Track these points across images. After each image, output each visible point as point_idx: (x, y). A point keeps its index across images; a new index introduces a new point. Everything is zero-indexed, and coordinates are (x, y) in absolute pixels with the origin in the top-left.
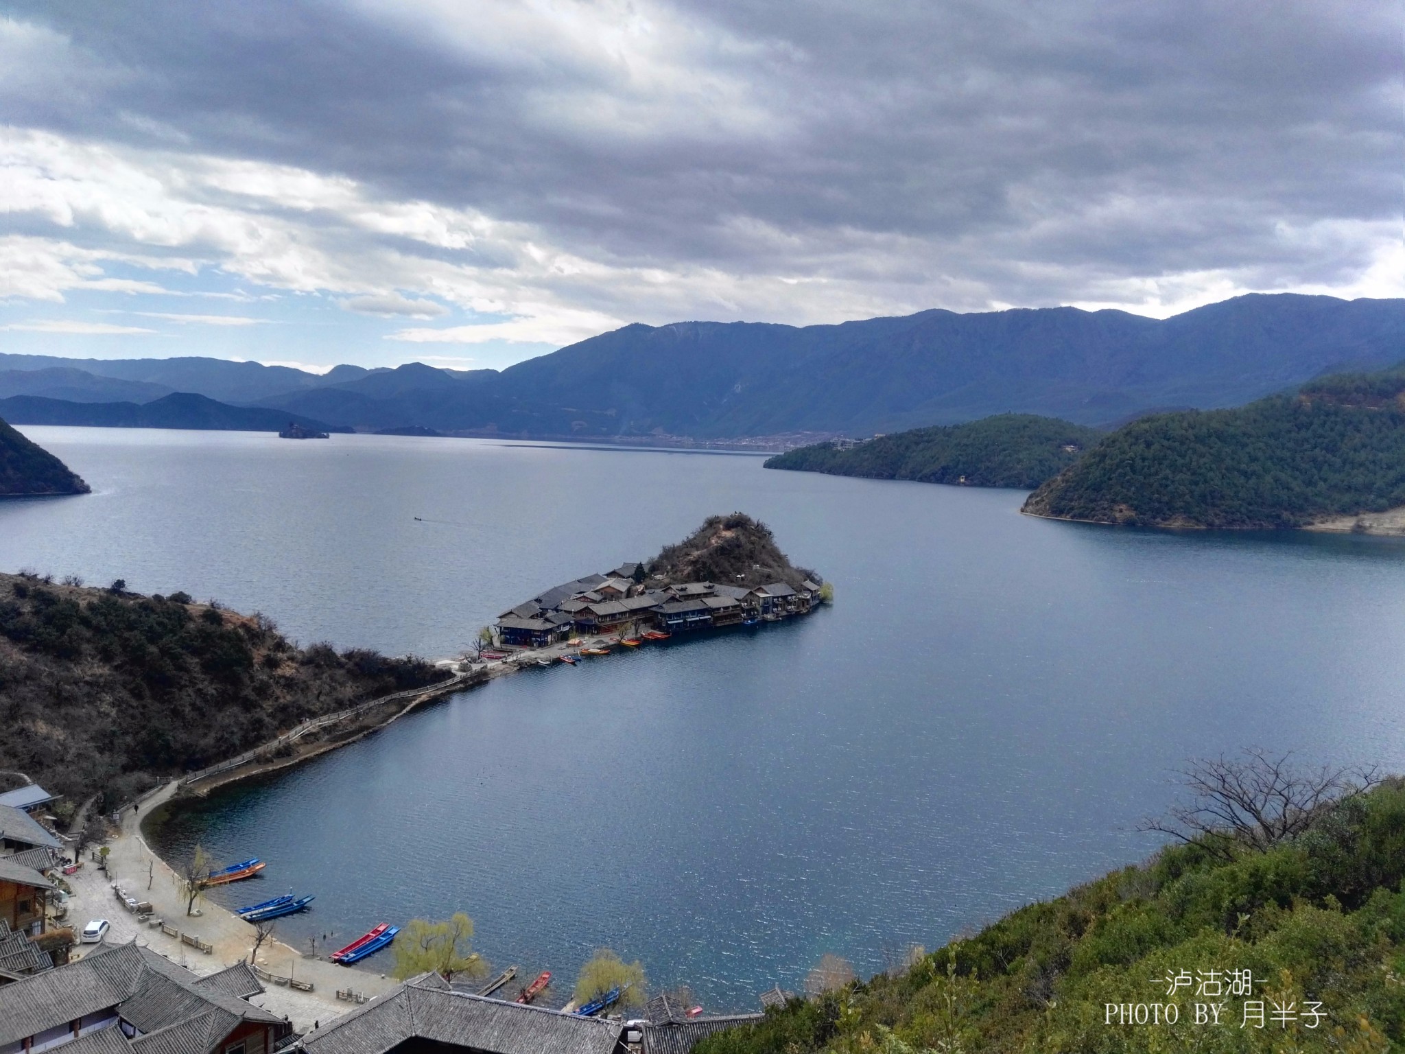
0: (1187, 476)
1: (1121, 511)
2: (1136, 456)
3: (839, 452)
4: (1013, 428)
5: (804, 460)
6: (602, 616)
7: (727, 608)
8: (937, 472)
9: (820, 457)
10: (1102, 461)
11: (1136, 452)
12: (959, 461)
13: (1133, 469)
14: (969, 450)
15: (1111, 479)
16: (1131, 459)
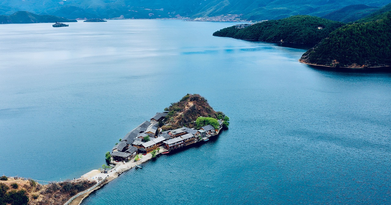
0: (358, 49)
1: (334, 62)
2: (340, 41)
3: (239, 29)
4: (300, 21)
5: (227, 33)
6: (147, 148)
7: (190, 138)
8: (273, 38)
9: (233, 31)
10: (328, 43)
11: (340, 40)
12: (280, 34)
13: (339, 46)
14: (284, 30)
15: (331, 50)
16: (339, 43)
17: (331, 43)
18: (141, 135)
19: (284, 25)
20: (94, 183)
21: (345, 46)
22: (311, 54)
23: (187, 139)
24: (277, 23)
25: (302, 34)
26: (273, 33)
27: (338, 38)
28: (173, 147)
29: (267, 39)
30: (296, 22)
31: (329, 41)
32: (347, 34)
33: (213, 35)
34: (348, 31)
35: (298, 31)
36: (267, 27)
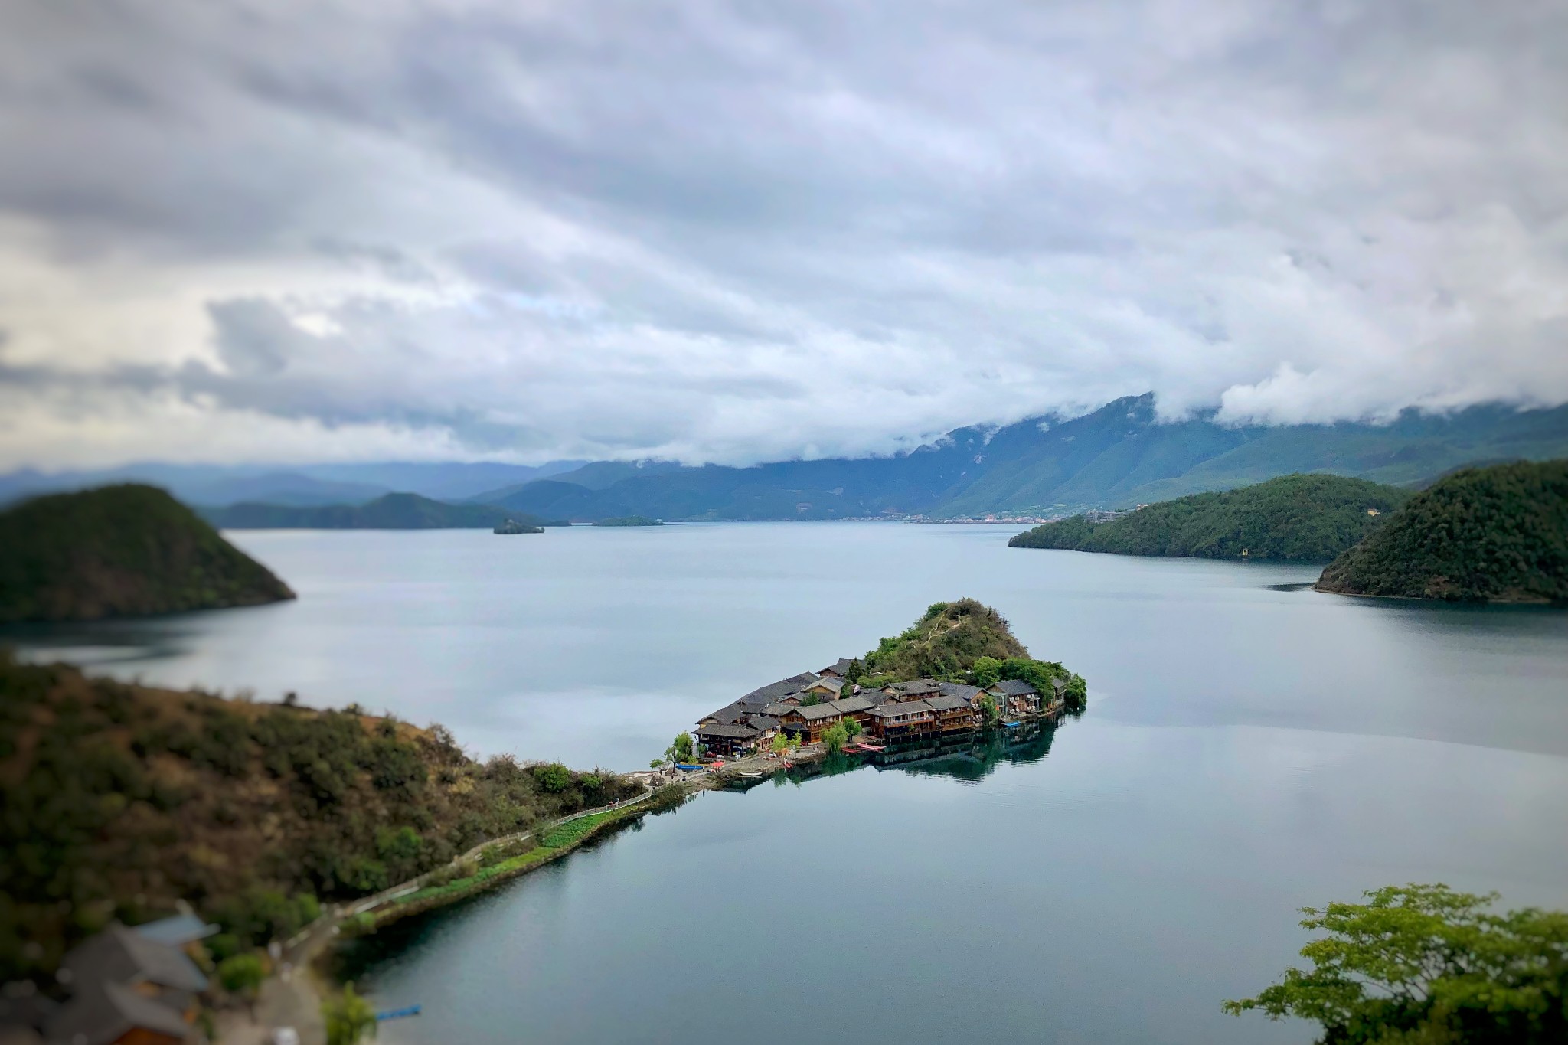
0: (1519, 539)
1: (1438, 584)
2: (1452, 518)
3: (1097, 525)
4: (1303, 491)
5: (1055, 538)
6: (811, 721)
7: (954, 709)
8: (1214, 545)
9: (1075, 532)
10: (1410, 525)
11: (1452, 513)
12: (1240, 531)
13: (1450, 533)
14: (1252, 518)
15: (1423, 546)
16: (1446, 522)
17: (1420, 523)
18: (790, 697)
19: (1249, 502)
20: (636, 789)
21: (1470, 530)
22: (1351, 563)
23: (945, 711)
24: (1226, 501)
25: (1313, 529)
26: (1214, 529)
27: (1443, 507)
28: (901, 729)
29: (1194, 549)
30: (1290, 493)
31: (1413, 520)
32: (1471, 495)
33: (1009, 546)
34: (1474, 485)
35: (1300, 522)
36: (1193, 514)
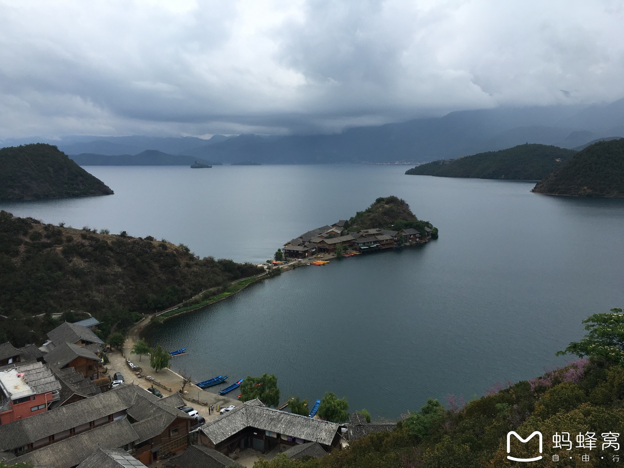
1: (584, 190)
5: (425, 171)
6: (330, 245)
7: (387, 240)
8: (490, 174)
9: (433, 169)
10: (574, 165)
12: (501, 168)
13: (591, 169)
14: (507, 163)
15: (579, 174)
18: (321, 235)
20: (262, 270)
23: (383, 241)
25: (532, 167)
26: (491, 167)
33: (406, 174)
35: (527, 164)
36: (482, 161)
